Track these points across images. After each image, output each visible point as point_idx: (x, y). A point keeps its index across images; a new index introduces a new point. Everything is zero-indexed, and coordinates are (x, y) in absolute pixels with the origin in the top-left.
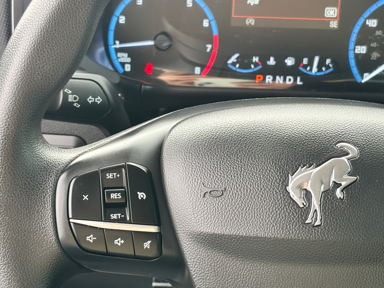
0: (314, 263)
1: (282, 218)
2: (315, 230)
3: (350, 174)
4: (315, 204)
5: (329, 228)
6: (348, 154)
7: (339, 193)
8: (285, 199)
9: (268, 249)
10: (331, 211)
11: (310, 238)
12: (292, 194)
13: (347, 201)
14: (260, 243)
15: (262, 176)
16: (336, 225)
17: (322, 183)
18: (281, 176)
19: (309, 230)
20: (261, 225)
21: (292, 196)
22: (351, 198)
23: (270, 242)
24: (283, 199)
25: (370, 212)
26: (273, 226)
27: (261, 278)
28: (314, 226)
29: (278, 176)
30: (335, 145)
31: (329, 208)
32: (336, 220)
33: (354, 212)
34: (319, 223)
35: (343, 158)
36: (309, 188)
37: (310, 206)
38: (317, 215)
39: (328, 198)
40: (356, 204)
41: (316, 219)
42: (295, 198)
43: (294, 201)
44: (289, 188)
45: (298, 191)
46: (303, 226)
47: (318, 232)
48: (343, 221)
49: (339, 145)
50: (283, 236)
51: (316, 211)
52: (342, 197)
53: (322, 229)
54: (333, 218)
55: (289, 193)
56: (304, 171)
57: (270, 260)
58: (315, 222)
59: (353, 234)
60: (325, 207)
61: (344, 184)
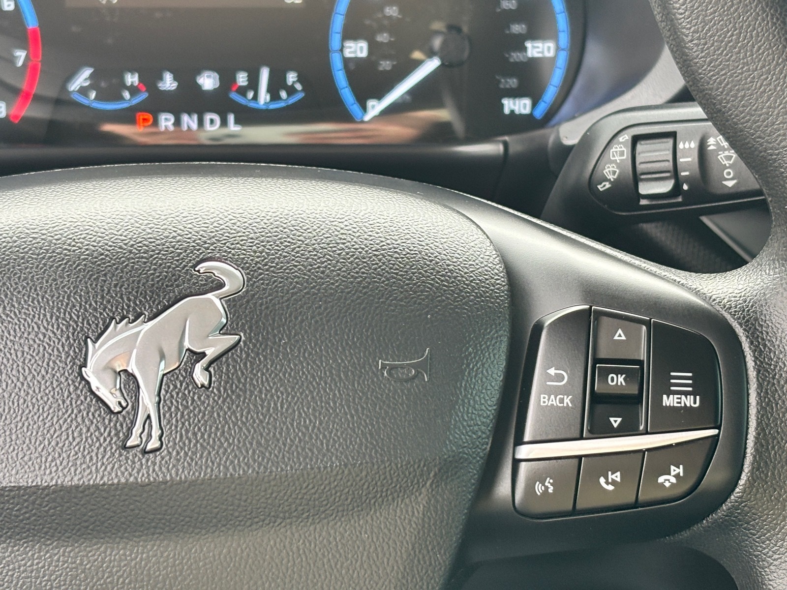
0: (153, 534)
1: (74, 439)
2: (147, 461)
3: (224, 330)
4: (147, 401)
5: (178, 453)
6: (221, 285)
7: (200, 376)
8: (79, 396)
9: (46, 512)
10: (182, 416)
11: (136, 478)
12: (95, 384)
13: (219, 391)
14: (26, 501)
15: (26, 349)
16: (195, 445)
17: (162, 356)
18: (71, 346)
19: (134, 462)
20: (26, 459)
21: (94, 389)
22: (226, 382)
23: (47, 495)
24: (73, 396)
25: (268, 410)
26: (54, 459)
27: (37, 578)
28: (145, 452)
29: (63, 346)
30: (194, 266)
31: (177, 408)
32: (195, 434)
33: (234, 413)
34: (158, 445)
35: (209, 296)
36: (133, 368)
37: (135, 408)
39: (175, 387)
40: (238, 396)
41: (150, 436)
43: (99, 399)
44: (88, 372)
45: (109, 377)
46: (121, 455)
47: (154, 464)
48: (209, 436)
49: (202, 267)
50: (76, 479)
51: (149, 417)
52: (206, 383)
53: (163, 458)
54: (187, 431)
55: (88, 383)
56: (122, 332)
57: (52, 536)
58: (147, 442)
59: (232, 462)
60: (170, 409)
61: (211, 352)
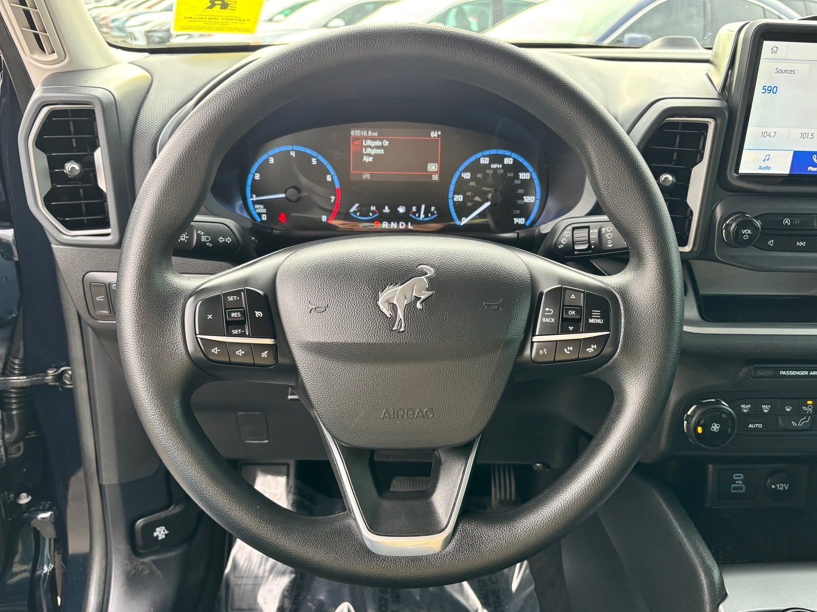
0: (401, 362)
1: (374, 326)
2: (400, 335)
3: (428, 290)
4: (400, 314)
5: (411, 333)
6: (426, 274)
7: (419, 306)
8: (376, 311)
9: (364, 352)
10: (413, 320)
11: (396, 341)
12: (381, 307)
13: (426, 311)
14: (356, 348)
15: (357, 294)
16: (417, 330)
17: (406, 298)
18: (373, 293)
19: (395, 336)
20: (357, 333)
21: (381, 309)
22: (428, 308)
23: (364, 346)
24: (374, 311)
25: (443, 319)
26: (367, 333)
27: (359, 376)
28: (399, 332)
29: (370, 293)
30: (417, 267)
31: (411, 317)
32: (417, 326)
33: (431, 319)
34: (404, 330)
35: (423, 277)
36: (395, 302)
37: (396, 316)
38: (401, 323)
39: (410, 309)
40: (433, 313)
41: (401, 326)
42: (385, 311)
43: (383, 313)
44: (379, 303)
45: (386, 305)
46: (391, 333)
47: (402, 336)
48: (422, 327)
49: (420, 267)
50: (374, 341)
51: (401, 320)
52: (421, 308)
53: (405, 334)
54: (414, 325)
55: (379, 307)
56: (391, 289)
57: (365, 362)
58: (400, 328)
59: (430, 337)
60: (408, 317)
61: (423, 297)
